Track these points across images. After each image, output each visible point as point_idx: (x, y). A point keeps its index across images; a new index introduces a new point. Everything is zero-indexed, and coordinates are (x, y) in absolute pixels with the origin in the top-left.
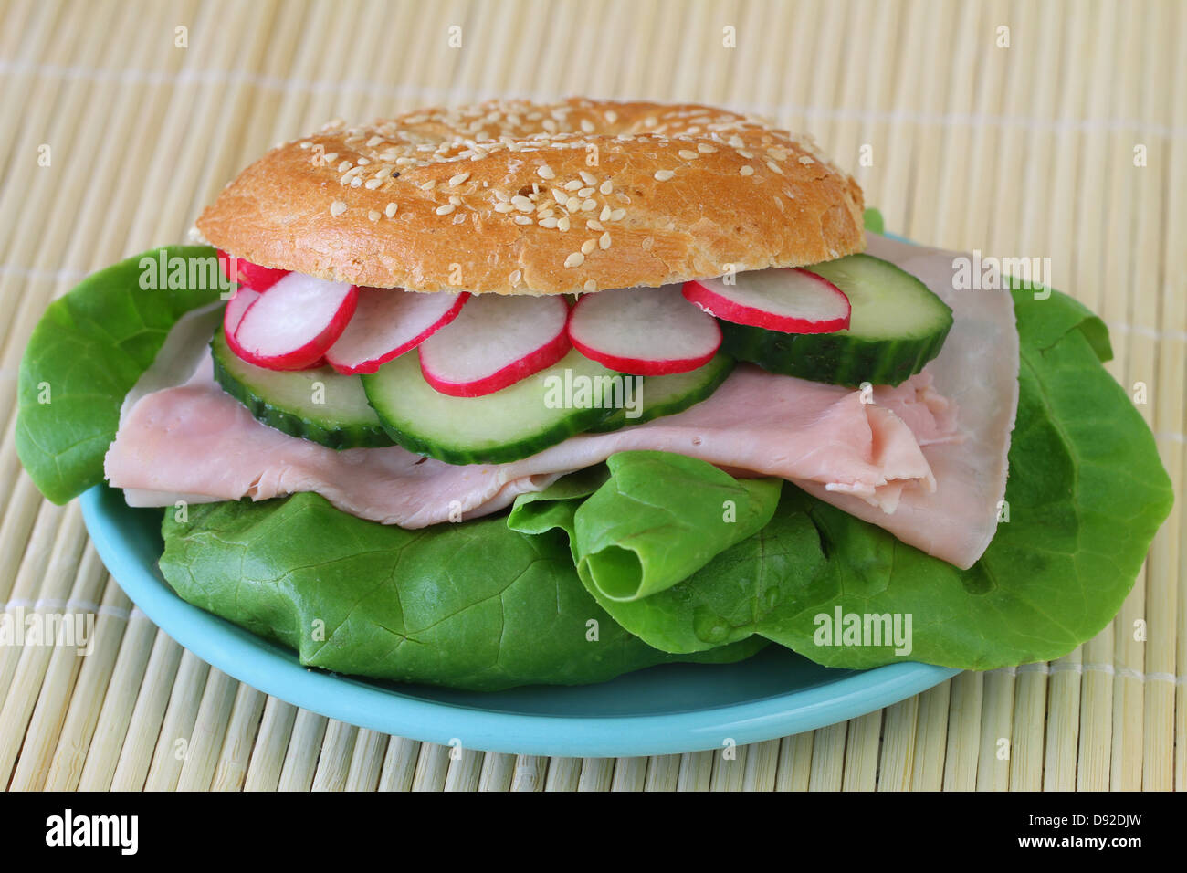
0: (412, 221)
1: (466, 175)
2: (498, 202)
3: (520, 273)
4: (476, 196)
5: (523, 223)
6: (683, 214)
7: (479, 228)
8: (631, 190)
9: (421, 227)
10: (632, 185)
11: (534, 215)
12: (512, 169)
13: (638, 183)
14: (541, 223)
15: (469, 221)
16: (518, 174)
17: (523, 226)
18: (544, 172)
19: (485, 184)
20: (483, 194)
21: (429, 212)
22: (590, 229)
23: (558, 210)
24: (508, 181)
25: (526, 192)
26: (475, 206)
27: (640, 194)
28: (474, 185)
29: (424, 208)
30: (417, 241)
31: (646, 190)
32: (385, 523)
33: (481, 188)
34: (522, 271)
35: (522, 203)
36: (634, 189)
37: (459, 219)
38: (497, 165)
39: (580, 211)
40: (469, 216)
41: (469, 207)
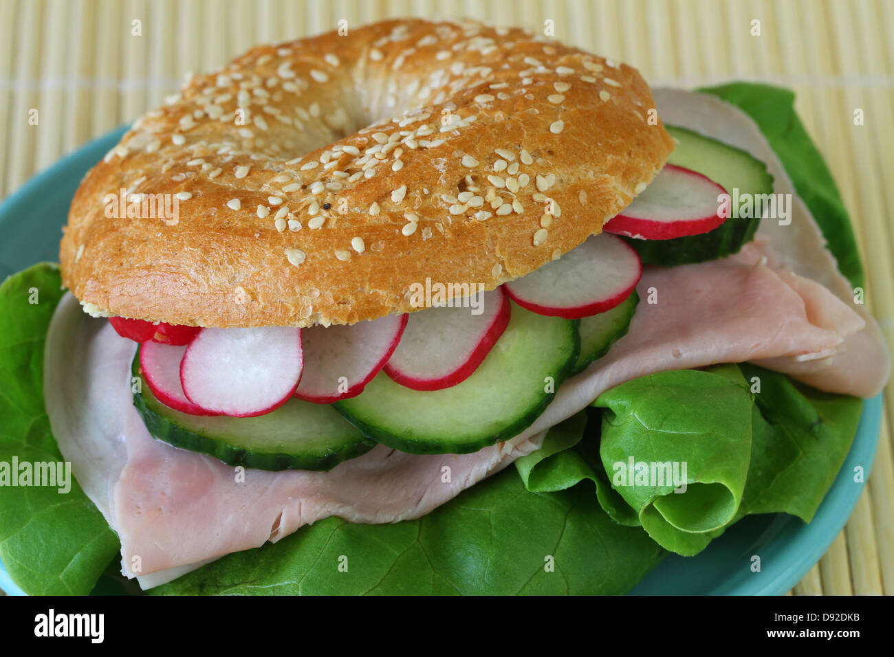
0: (385, 249)
1: (403, 189)
2: (450, 205)
3: (500, 266)
4: (425, 205)
5: (486, 218)
6: (592, 157)
7: (449, 236)
8: (542, 152)
9: (396, 252)
10: (541, 147)
11: (487, 206)
12: (441, 167)
13: (544, 142)
14: (499, 212)
15: (436, 232)
16: (448, 171)
17: (485, 221)
18: (468, 161)
19: (426, 191)
20: (429, 202)
21: (394, 236)
22: (538, 203)
23: (504, 195)
24: (444, 182)
25: (463, 186)
26: (431, 216)
27: (551, 153)
28: (416, 194)
29: (388, 234)
30: (399, 267)
31: (554, 148)
32: (396, 522)
33: (425, 197)
34: (502, 263)
35: (469, 199)
36: (544, 150)
37: (427, 234)
38: (425, 169)
39: (520, 188)
40: (434, 227)
41: (427, 218)
